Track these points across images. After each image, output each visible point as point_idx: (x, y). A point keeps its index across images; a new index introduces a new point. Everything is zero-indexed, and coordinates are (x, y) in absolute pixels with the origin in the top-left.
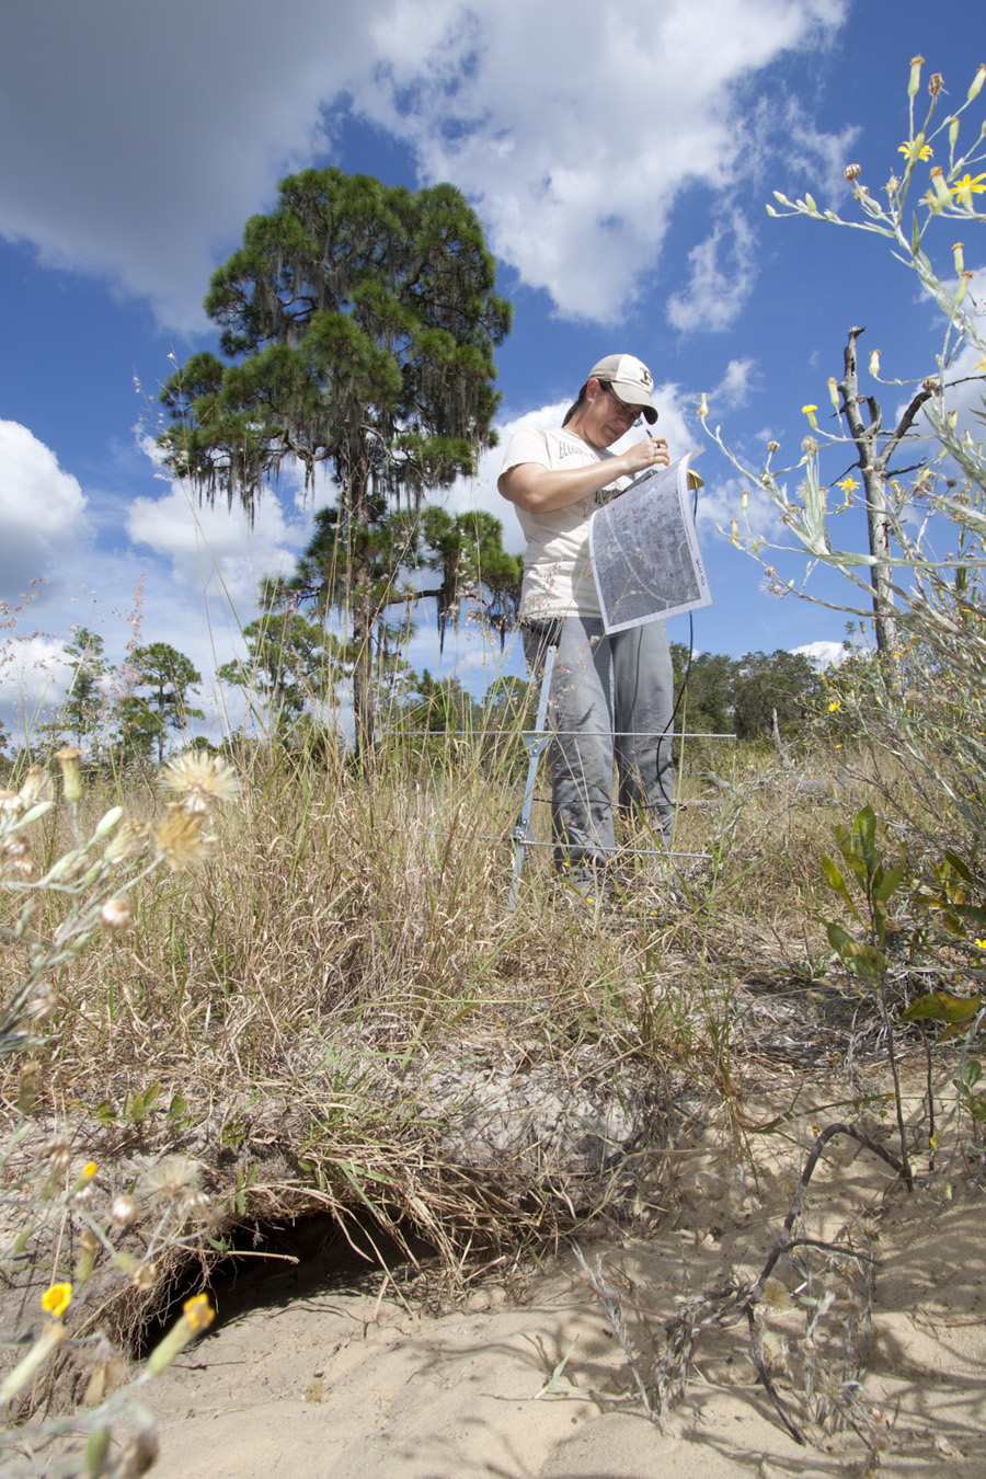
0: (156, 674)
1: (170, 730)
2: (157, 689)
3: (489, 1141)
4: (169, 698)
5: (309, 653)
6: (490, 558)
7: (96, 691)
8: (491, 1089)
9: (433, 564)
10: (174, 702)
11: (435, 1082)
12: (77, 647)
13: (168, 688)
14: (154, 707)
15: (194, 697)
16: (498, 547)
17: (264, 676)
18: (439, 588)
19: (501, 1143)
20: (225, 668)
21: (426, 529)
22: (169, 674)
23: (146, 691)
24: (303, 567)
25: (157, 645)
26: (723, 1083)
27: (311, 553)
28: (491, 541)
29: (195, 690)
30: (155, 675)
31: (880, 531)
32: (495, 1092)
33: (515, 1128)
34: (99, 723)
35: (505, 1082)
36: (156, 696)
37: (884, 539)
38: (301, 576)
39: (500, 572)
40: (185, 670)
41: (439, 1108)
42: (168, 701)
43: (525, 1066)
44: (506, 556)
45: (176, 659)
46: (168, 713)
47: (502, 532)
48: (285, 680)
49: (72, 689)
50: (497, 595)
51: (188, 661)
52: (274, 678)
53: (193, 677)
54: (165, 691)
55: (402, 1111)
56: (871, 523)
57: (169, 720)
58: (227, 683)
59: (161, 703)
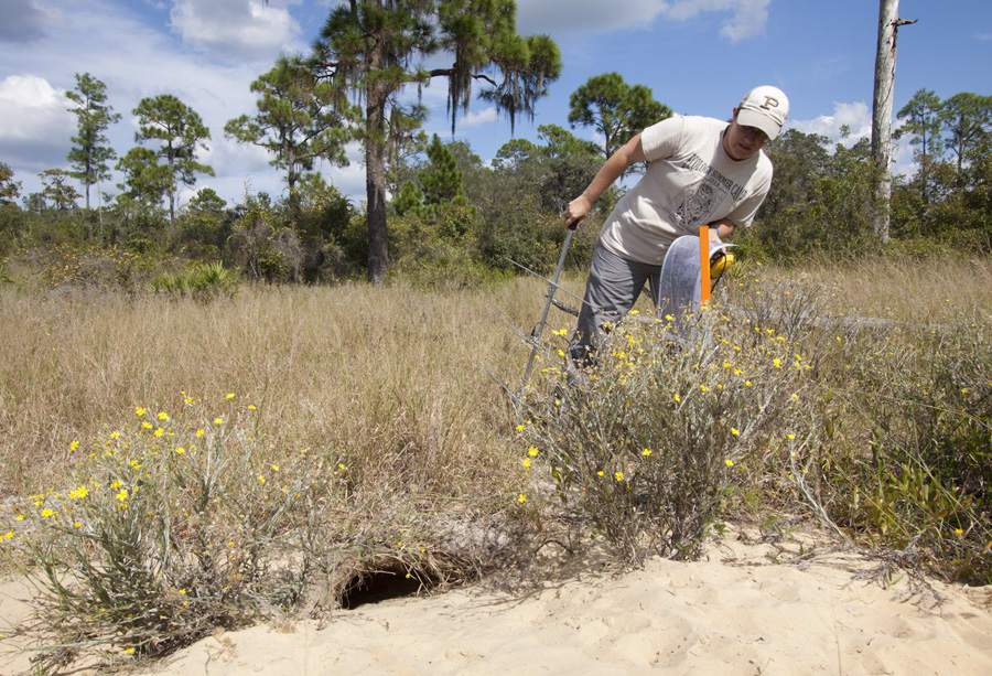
0: (162, 126)
1: (179, 185)
2: (165, 143)
3: (457, 544)
4: (178, 153)
5: (318, 111)
6: (502, 41)
7: (103, 140)
8: (460, 527)
9: (446, 44)
10: (183, 156)
11: (439, 524)
12: (79, 93)
13: (177, 142)
14: (163, 161)
15: (202, 153)
16: (511, 29)
17: (273, 134)
18: (451, 67)
19: (462, 545)
20: (233, 123)
21: (440, 9)
22: (179, 129)
23: (154, 145)
24: (319, 47)
25: (164, 98)
26: (540, 528)
27: (326, 33)
28: (504, 22)
29: (203, 146)
30: (164, 129)
31: (889, 30)
32: (460, 528)
33: (467, 541)
34: (107, 172)
35: (465, 525)
36: (165, 150)
37: (892, 40)
38: (317, 57)
39: (512, 57)
40: (193, 124)
41: (441, 533)
42: (177, 155)
43: (474, 519)
44: (518, 40)
45: (184, 113)
46: (177, 168)
47: (516, 12)
48: (294, 138)
49: (77, 136)
50: (508, 76)
51: (197, 116)
52: (283, 135)
53: (203, 133)
54: (174, 145)
55: (427, 534)
56: (881, 21)
57: (179, 175)
58: (235, 139)
59: (170, 158)
